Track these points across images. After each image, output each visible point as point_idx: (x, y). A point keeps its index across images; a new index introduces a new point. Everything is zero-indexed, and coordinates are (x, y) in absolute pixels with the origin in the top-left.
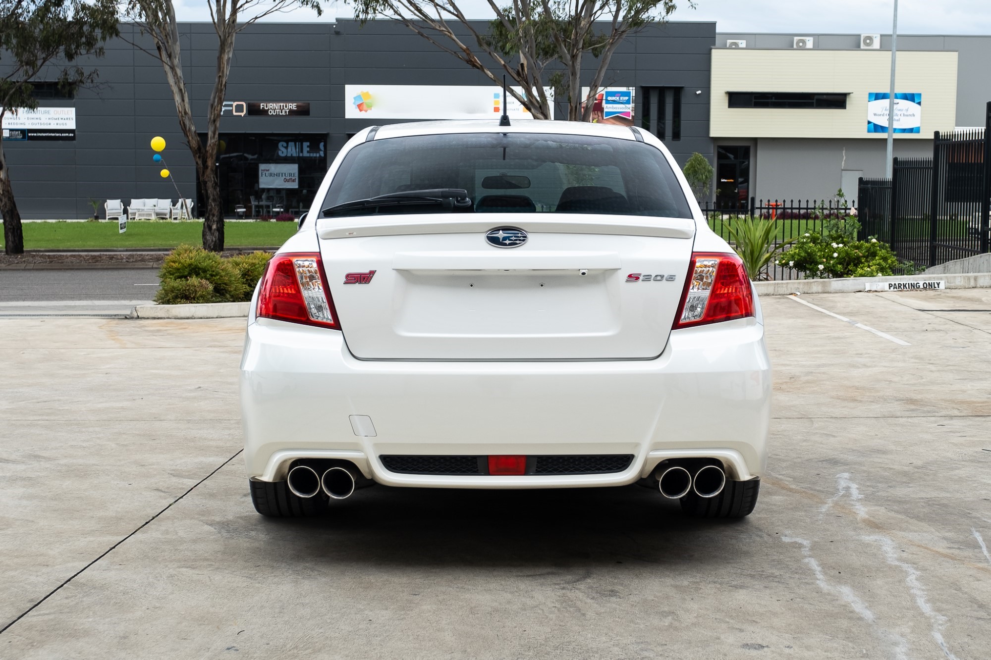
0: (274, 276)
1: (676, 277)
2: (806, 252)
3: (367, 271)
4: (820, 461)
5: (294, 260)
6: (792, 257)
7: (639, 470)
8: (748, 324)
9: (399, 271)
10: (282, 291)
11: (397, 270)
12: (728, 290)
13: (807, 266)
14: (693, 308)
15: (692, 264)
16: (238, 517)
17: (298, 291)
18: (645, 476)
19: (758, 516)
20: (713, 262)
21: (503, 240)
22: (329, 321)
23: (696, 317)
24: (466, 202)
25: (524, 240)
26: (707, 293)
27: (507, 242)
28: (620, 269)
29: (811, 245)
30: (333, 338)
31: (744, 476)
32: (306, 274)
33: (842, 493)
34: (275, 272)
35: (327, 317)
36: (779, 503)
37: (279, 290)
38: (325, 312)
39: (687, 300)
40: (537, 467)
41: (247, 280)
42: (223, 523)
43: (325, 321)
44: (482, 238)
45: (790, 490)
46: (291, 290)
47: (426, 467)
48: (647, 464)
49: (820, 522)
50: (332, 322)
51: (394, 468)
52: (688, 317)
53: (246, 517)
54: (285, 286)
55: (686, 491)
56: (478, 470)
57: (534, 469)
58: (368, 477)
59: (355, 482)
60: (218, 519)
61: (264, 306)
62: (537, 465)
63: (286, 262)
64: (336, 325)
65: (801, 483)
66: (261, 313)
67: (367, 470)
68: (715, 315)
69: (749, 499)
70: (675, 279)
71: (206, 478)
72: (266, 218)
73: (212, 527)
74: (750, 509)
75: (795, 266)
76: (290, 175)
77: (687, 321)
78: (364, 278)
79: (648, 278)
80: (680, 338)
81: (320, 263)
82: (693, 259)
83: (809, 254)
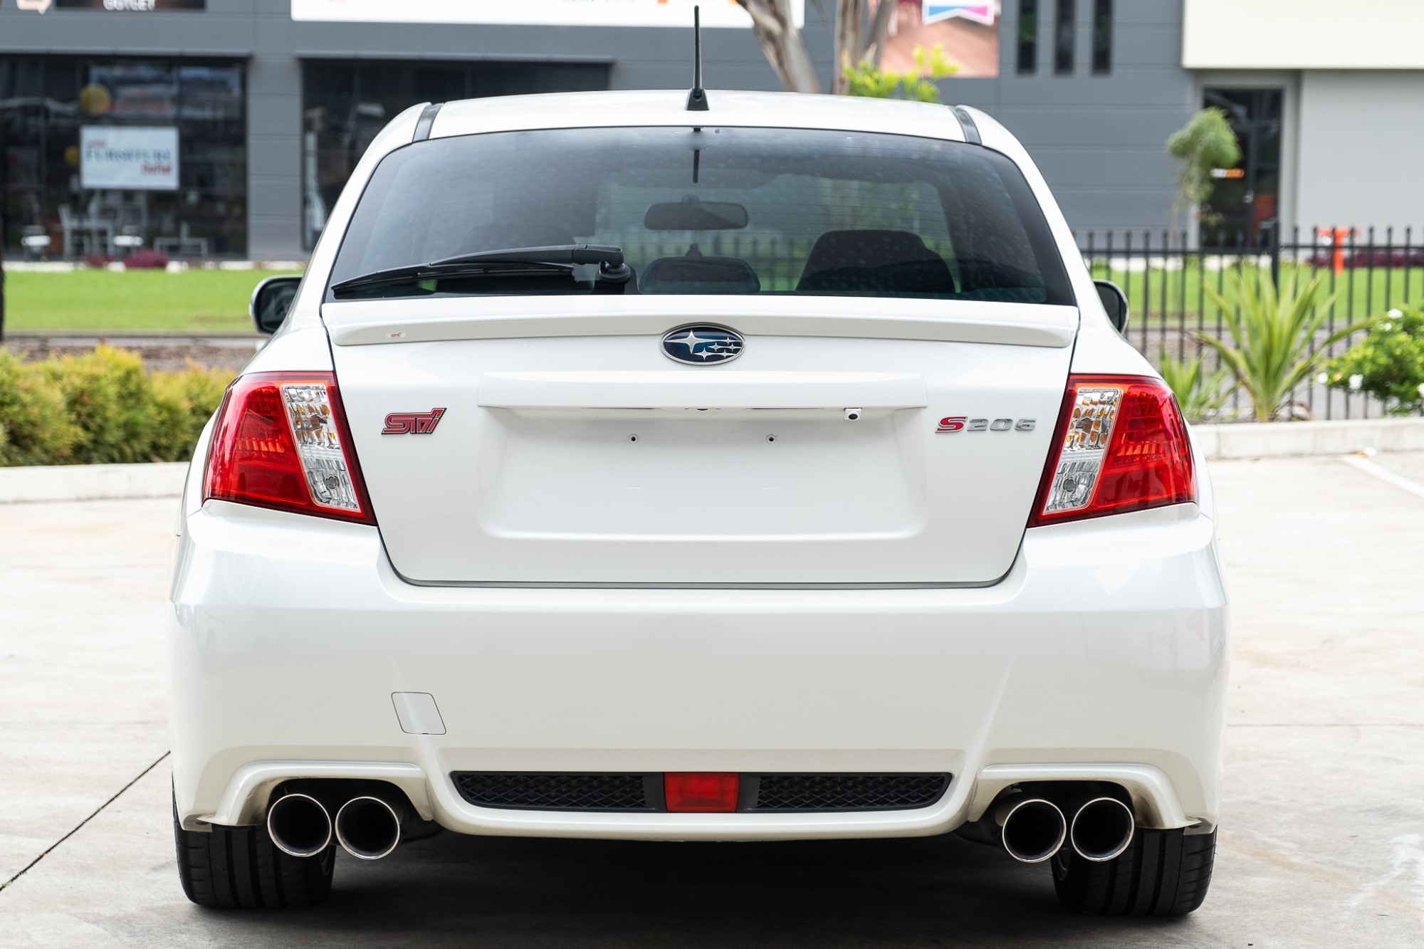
0: (241, 418)
1: (1036, 424)
2: (1391, 355)
3: (429, 410)
4: (1362, 811)
5: (282, 386)
6: (1359, 366)
7: (960, 806)
8: (1183, 516)
9: (491, 409)
10: (256, 448)
11: (488, 408)
12: (1142, 450)
13: (1394, 387)
14: (1070, 485)
15: (1069, 398)
16: (147, 909)
17: (291, 450)
18: (974, 818)
19: (1214, 913)
20: (1111, 394)
21: (694, 351)
22: (351, 509)
23: (1075, 503)
24: (622, 272)
25: (736, 351)
26: (1096, 456)
27: (704, 354)
28: (925, 407)
29: (1403, 337)
30: (361, 539)
31: (1172, 818)
32: (304, 414)
33: (1399, 871)
34: (243, 411)
35: (346, 498)
36: (1263, 891)
37: (251, 446)
38: (343, 490)
39: (1059, 469)
40: (760, 797)
41: (79, 415)
42: (119, 920)
43: (343, 507)
44: (655, 348)
45: (1291, 866)
46: (274, 446)
47: (543, 796)
48: (978, 791)
49: (1343, 926)
50: (358, 510)
51: (478, 798)
52: (1060, 502)
53: (163, 908)
54: (262, 437)
55: (1055, 848)
56: (643, 802)
57: (755, 799)
58: (426, 815)
59: (400, 825)
60: (107, 912)
61: (219, 479)
62: (760, 792)
63: (264, 390)
64: (366, 516)
65: (1315, 852)
66: (213, 490)
67: (425, 802)
68: (1117, 498)
69: (1194, 876)
70: (1034, 426)
71: (67, 837)
72: (100, 259)
73: (98, 926)
74: (1197, 896)
75: (1367, 386)
76: (158, 155)
77: (1059, 510)
78: (423, 424)
79: (980, 425)
80: (1043, 542)
81: (335, 394)
82: (1070, 388)
83: (1398, 360)
